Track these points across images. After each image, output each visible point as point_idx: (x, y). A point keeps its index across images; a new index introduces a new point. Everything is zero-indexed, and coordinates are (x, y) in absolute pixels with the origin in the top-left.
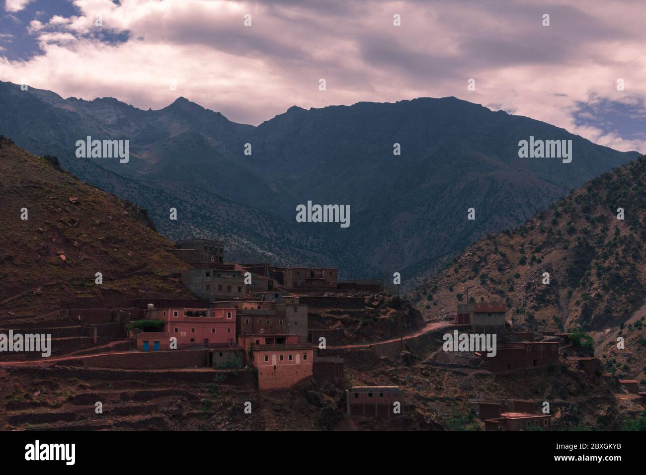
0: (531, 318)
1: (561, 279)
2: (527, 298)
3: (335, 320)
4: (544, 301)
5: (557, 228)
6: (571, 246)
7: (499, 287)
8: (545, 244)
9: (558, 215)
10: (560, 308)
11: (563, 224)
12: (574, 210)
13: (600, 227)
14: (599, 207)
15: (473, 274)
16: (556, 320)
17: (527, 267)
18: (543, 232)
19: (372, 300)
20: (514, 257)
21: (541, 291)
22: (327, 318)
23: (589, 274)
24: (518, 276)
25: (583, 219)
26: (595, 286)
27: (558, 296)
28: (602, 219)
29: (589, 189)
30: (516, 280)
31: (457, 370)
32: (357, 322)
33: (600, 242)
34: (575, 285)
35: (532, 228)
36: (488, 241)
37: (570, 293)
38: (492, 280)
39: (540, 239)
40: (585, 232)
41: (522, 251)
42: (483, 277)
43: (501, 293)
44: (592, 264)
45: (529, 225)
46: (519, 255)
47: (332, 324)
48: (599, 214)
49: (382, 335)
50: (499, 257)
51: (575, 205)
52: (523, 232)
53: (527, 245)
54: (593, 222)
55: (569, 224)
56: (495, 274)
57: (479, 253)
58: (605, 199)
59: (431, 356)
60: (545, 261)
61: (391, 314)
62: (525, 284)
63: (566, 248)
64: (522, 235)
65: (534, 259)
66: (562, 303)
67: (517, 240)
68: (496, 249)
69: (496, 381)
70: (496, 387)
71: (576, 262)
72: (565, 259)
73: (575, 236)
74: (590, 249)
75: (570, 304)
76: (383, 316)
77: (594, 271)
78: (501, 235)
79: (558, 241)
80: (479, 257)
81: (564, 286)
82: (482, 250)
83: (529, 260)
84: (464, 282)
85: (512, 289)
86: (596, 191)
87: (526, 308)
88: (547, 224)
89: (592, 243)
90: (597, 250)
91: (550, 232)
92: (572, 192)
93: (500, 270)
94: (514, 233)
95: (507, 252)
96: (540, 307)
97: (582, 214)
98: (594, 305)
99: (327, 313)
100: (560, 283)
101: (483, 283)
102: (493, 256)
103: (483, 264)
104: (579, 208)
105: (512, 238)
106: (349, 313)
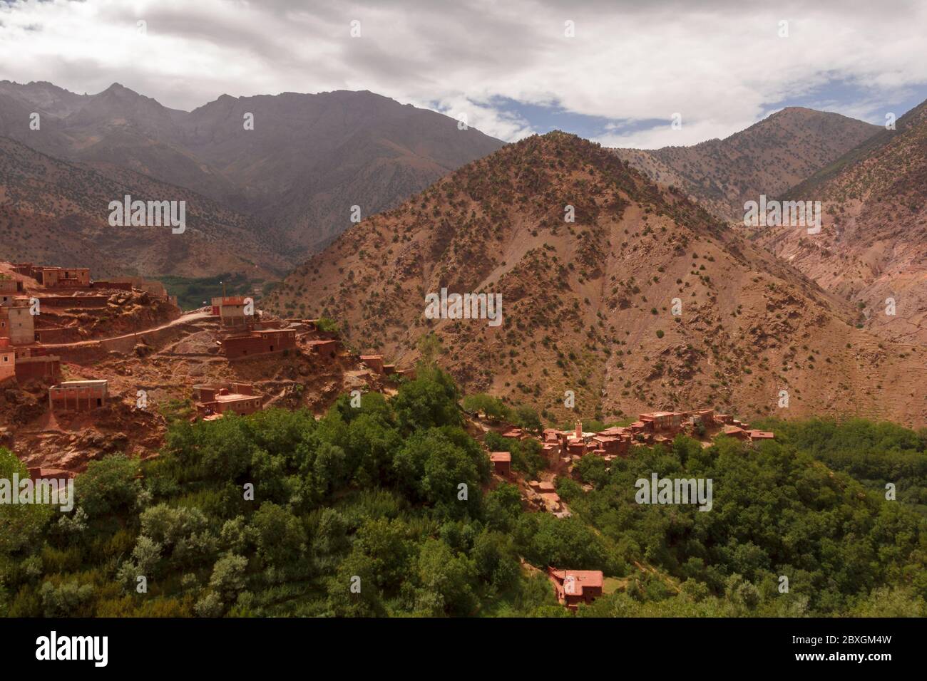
0: (398, 288)
1: (426, 255)
2: (396, 271)
3: (71, 319)
4: (410, 273)
5: (426, 211)
6: (436, 226)
7: (375, 262)
8: (415, 225)
9: (427, 199)
10: (424, 279)
11: (430, 207)
12: (440, 195)
13: (461, 210)
14: (461, 193)
15: (353, 250)
16: (420, 289)
17: (399, 244)
18: (413, 214)
19: (119, 297)
20: (389, 235)
21: (408, 265)
22: (64, 317)
23: (449, 251)
24: (391, 252)
25: (448, 204)
26: (452, 260)
27: (422, 269)
28: (462, 203)
29: (454, 178)
30: (389, 256)
31: (193, 358)
32: (94, 320)
33: (460, 222)
34: (436, 260)
35: (405, 211)
36: (368, 222)
37: (433, 266)
38: (369, 256)
39: (411, 220)
40: (449, 214)
41: (396, 231)
42: (362, 253)
43: (376, 267)
44: (452, 242)
45: (403, 208)
46: (393, 234)
47: (68, 323)
48: (460, 200)
49: (122, 330)
50: (376, 236)
51: (441, 191)
52: (398, 214)
53: (400, 226)
54: (455, 206)
55: (435, 207)
56: (372, 250)
57: (360, 232)
58: (466, 186)
59: (169, 347)
60: (414, 240)
61: (137, 310)
62: (396, 259)
63: (431, 228)
64: (397, 217)
65: (405, 237)
66: (426, 275)
67: (393, 220)
68: (374, 229)
69: (229, 366)
70: (228, 372)
71: (438, 240)
72: (430, 237)
73: (439, 218)
74: (451, 229)
75: (432, 276)
76: (127, 313)
77: (452, 248)
78: (379, 216)
79: (425, 222)
80: (360, 236)
81: (428, 260)
82: (362, 230)
83: (401, 239)
84: (346, 257)
85: (385, 264)
86: (459, 180)
87: (394, 280)
88: (418, 208)
89: (452, 224)
90: (456, 230)
91: (420, 213)
92: (440, 180)
93: (376, 247)
94: (390, 215)
95: (384, 232)
96: (407, 279)
97: (446, 199)
98: (450, 276)
99: (67, 312)
100: (425, 258)
101: (362, 258)
102: (371, 235)
103: (362, 242)
104: (444, 194)
105: (388, 219)
106: (88, 312)
